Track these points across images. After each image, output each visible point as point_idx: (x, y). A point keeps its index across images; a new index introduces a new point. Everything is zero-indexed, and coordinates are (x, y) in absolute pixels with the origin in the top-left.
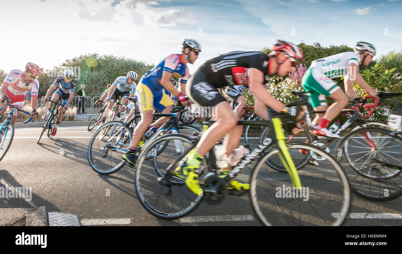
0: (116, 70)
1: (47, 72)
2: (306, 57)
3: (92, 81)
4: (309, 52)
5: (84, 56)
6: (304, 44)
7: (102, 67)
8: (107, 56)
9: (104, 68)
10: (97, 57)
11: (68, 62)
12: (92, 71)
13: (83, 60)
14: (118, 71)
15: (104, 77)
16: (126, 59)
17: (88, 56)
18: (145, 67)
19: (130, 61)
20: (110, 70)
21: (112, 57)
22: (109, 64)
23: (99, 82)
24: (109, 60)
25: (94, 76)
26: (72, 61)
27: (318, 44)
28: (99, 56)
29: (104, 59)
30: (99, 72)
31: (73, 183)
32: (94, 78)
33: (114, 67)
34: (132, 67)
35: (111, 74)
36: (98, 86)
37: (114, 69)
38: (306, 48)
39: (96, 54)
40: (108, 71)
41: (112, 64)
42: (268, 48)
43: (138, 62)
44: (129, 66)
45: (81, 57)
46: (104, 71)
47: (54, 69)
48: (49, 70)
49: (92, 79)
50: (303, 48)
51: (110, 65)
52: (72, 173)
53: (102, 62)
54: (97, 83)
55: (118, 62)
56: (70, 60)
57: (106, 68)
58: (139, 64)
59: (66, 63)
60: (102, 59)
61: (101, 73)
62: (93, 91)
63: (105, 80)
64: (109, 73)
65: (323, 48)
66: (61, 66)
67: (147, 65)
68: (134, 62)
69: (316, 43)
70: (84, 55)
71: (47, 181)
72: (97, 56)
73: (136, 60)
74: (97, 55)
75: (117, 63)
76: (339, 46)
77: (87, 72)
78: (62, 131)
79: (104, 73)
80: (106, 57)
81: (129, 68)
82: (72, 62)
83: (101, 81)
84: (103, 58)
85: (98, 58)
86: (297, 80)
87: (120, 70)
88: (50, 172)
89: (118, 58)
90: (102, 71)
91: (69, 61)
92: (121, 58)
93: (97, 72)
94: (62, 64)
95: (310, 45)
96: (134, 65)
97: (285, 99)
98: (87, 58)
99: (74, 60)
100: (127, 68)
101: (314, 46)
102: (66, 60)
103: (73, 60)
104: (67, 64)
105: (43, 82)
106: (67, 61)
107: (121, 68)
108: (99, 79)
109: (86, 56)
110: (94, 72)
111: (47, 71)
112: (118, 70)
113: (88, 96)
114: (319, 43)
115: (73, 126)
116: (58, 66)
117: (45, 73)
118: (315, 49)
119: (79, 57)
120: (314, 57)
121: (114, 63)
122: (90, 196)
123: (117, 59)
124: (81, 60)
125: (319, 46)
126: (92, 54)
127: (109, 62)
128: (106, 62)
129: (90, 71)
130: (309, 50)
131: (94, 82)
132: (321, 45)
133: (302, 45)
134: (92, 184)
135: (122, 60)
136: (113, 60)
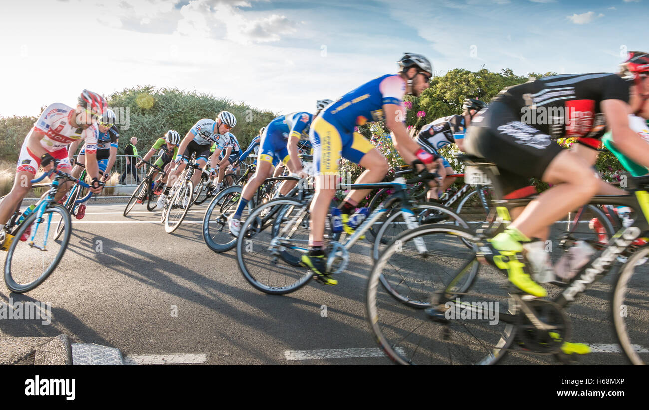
0: (182, 113)
2: (490, 93)
3: (143, 131)
4: (495, 84)
5: (130, 91)
6: (486, 70)
7: (160, 108)
9: (163, 109)
12: (144, 114)
13: (128, 96)
14: (186, 114)
15: (163, 125)
16: (198, 95)
17: (136, 90)
18: (230, 107)
19: (205, 99)
20: (173, 113)
21: (176, 92)
22: (171, 103)
23: (154, 132)
24: (170, 97)
25: (147, 122)
26: (110, 98)
27: (509, 71)
28: (155, 90)
29: (164, 94)
30: (155, 116)
31: (113, 296)
32: (147, 126)
33: (179, 107)
34: (209, 107)
35: (174, 120)
36: (152, 138)
37: (179, 112)
38: (491, 78)
39: (150, 87)
40: (169, 115)
41: (176, 103)
43: (219, 101)
44: (203, 106)
45: (125, 92)
46: (163, 114)
49: (145, 127)
50: (485, 77)
51: (173, 104)
52: (110, 281)
53: (159, 100)
54: (152, 134)
55: (186, 100)
56: (108, 97)
57: (165, 110)
58: (221, 103)
60: (160, 94)
61: (157, 118)
62: (144, 147)
64: (171, 118)
65: (517, 77)
67: (232, 105)
68: (212, 100)
69: (506, 70)
70: (131, 89)
71: (70, 292)
72: (152, 89)
73: (214, 96)
75: (184, 102)
77: (134, 116)
78: (94, 212)
79: (163, 118)
80: (165, 91)
81: (204, 109)
82: (110, 99)
83: (159, 131)
84: (161, 93)
85: (153, 92)
87: (188, 112)
88: (74, 279)
89: (186, 93)
90: (159, 114)
92: (191, 93)
93: (152, 116)
95: (495, 73)
96: (212, 105)
97: (456, 160)
98: (135, 93)
99: (114, 97)
100: (201, 110)
101: (502, 75)
103: (112, 97)
107: (191, 109)
108: (155, 127)
109: (133, 91)
110: (146, 115)
112: (185, 113)
114: (510, 69)
115: (113, 203)
118: (505, 80)
119: (123, 91)
121: (178, 102)
122: (140, 317)
123: (183, 94)
124: (125, 97)
125: (511, 74)
126: (143, 87)
127: (171, 100)
128: (166, 99)
129: (140, 114)
130: (494, 81)
131: (147, 133)
132: (514, 73)
133: (483, 73)
134: (144, 297)
135: (192, 96)
136: (178, 97)
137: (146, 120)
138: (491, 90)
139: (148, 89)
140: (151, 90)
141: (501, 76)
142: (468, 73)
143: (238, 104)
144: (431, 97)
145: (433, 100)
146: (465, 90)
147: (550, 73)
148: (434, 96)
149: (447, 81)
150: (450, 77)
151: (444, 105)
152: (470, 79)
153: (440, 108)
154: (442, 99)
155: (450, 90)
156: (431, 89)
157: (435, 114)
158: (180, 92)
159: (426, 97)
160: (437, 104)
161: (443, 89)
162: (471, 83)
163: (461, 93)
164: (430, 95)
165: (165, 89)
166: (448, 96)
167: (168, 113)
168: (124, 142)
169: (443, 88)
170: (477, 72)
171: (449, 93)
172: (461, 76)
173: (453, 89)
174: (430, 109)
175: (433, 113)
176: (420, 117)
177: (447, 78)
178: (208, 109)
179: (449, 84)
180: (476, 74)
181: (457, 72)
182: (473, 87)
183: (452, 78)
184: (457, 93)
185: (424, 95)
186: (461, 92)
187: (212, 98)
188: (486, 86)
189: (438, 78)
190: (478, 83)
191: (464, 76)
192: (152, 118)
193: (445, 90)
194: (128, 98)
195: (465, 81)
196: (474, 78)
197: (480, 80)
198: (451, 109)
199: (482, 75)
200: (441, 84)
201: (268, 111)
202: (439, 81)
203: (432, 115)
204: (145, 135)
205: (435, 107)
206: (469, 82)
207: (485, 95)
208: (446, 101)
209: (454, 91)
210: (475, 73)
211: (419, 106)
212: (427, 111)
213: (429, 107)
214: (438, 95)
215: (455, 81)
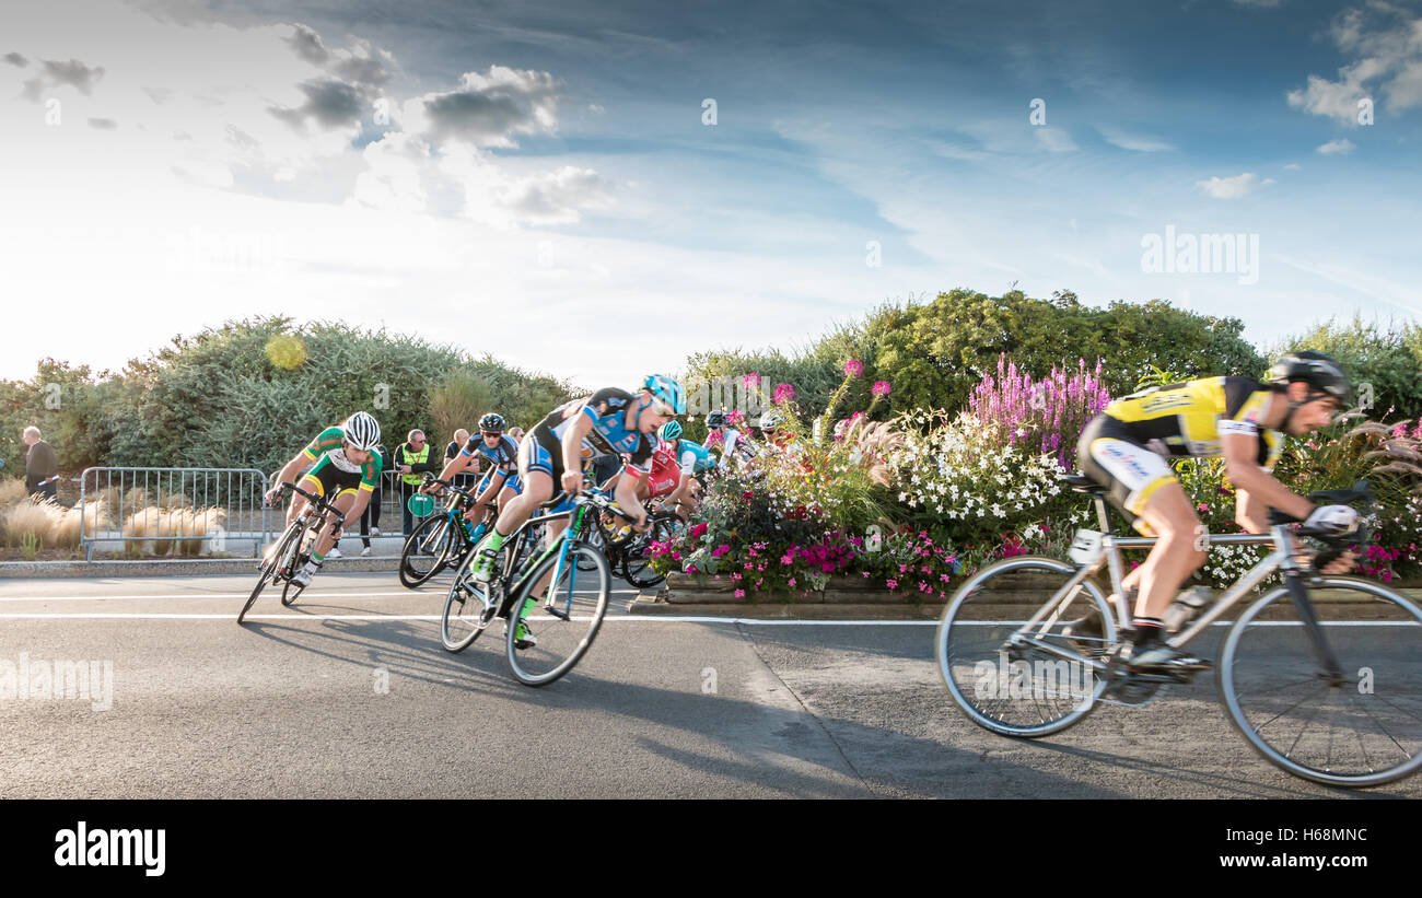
0: (355, 377)
1: (102, 380)
2: (1028, 342)
3: (267, 414)
4: (1038, 323)
5: (238, 326)
6: (1021, 293)
7: (305, 365)
8: (324, 326)
9: (313, 368)
10: (286, 329)
11: (182, 345)
12: (269, 379)
13: (234, 339)
14: (363, 380)
15: (313, 402)
16: (390, 337)
17: (253, 326)
18: (460, 366)
19: (406, 346)
20: (335, 375)
21: (341, 330)
22: (329, 356)
23: (292, 418)
24: (329, 341)
25: (275, 397)
26: (195, 341)
27: (1068, 295)
28: (295, 325)
29: (313, 335)
30: (294, 383)
31: (198, 781)
32: (276, 405)
33: (347, 364)
34: (415, 365)
35: (336, 392)
36: (288, 431)
37: (347, 374)
38: (1030, 310)
39: (283, 319)
40: (325, 381)
41: (342, 355)
42: (894, 307)
43: (437, 350)
44: (401, 363)
45: (227, 329)
46: (312, 379)
47: (129, 370)
48: (110, 373)
49: (271, 407)
50: (1017, 308)
51: (335, 357)
52: (192, 747)
54: (286, 422)
55: (362, 347)
56: (189, 340)
57: (317, 370)
58: (440, 356)
59: (173, 347)
60: (304, 335)
61: (299, 387)
62: (269, 451)
63: (315, 412)
64: (329, 387)
65: (1086, 309)
66: (156, 359)
67: (466, 360)
68: (422, 349)
69: (1062, 293)
70: (240, 322)
71: (101, 772)
72: (288, 324)
73: (426, 340)
74: (288, 320)
75: (359, 352)
76: (1142, 304)
77: (248, 381)
78: (156, 593)
79: (312, 388)
80: (318, 329)
81: (404, 369)
82: (194, 344)
83: (301, 415)
84: (308, 331)
85: (289, 330)
86: (996, 423)
87: (368, 376)
88: (112, 743)
89: (364, 333)
90: (303, 378)
91: (186, 342)
92: (374, 334)
93: (288, 383)
94: (158, 353)
95: (1040, 299)
96: (420, 360)
97: (954, 488)
98: (249, 331)
99: (202, 339)
100: (397, 371)
101: (1054, 303)
102: (175, 337)
103: (199, 340)
104: (177, 351)
105: (89, 417)
106: (176, 342)
107: (374, 369)
108: (292, 407)
109: (245, 326)
110: (274, 381)
111: (102, 377)
112: (361, 377)
113: (252, 467)
114: (1072, 291)
115: (198, 575)
116: (143, 360)
117: (96, 384)
118: (1060, 314)
119: (223, 327)
120: (1054, 342)
121: (346, 352)
123: (357, 335)
124: (228, 340)
125: (1075, 302)
126: (269, 318)
127: (330, 348)
128: (319, 346)
129: (261, 377)
130: (1037, 318)
131: (275, 420)
132: (1080, 301)
133: (1013, 299)
134: (268, 783)
135: (377, 341)
136: (346, 341)
137: (274, 392)
138: (1029, 336)
139: (279, 323)
140: (285, 325)
141: (1053, 307)
142: (981, 298)
143: (479, 358)
144: (901, 349)
145: (905, 357)
146: (975, 336)
147: (1157, 301)
148: (908, 346)
149: (936, 315)
150: (942, 306)
151: (928, 368)
152: (985, 312)
153: (919, 372)
154: (924, 354)
155: (942, 334)
156: (901, 332)
157: (909, 386)
158: (350, 330)
159: (891, 350)
160: (915, 366)
161: (928, 331)
162: (988, 321)
163: (966, 343)
164: (899, 345)
165: (319, 325)
166: (937, 348)
167: (323, 377)
168: (222, 439)
169: (926, 330)
170: (1000, 296)
171: (940, 340)
172: (967, 305)
173: (948, 332)
174: (898, 374)
175: (905, 383)
176: (878, 394)
177: (936, 308)
178: (413, 370)
179: (940, 322)
180: (999, 302)
181: (958, 295)
182: (992, 330)
183: (946, 310)
184: (957, 342)
185: (886, 344)
186: (966, 340)
187: (422, 345)
188: (1020, 327)
189: (917, 309)
190: (1003, 320)
191: (973, 305)
192: (288, 387)
193: (931, 334)
194: (235, 343)
195: (974, 316)
196: (994, 309)
197: (1007, 314)
198: (943, 376)
199: (1012, 304)
200: (923, 321)
201: (545, 376)
202: (918, 314)
203: (904, 388)
204: (271, 425)
205: (909, 371)
206: (983, 317)
207: (1016, 346)
208: (934, 357)
209: (950, 337)
210: (996, 300)
211: (875, 369)
212: (890, 380)
213: (896, 372)
214: (917, 346)
215: (954, 315)
